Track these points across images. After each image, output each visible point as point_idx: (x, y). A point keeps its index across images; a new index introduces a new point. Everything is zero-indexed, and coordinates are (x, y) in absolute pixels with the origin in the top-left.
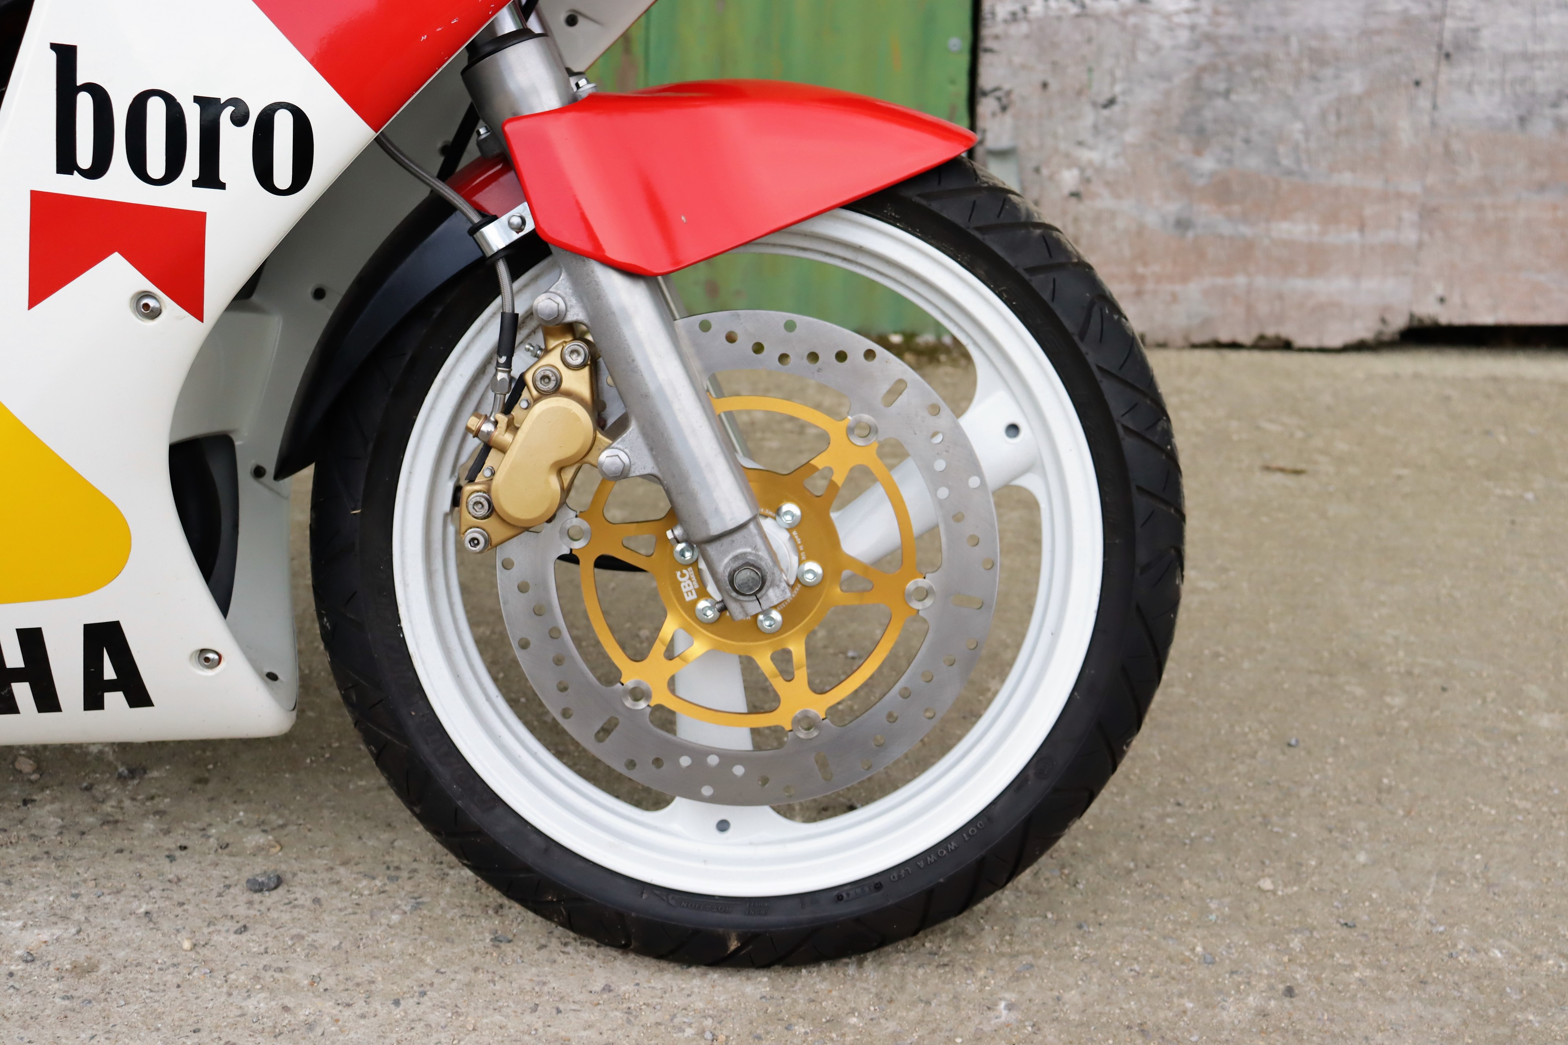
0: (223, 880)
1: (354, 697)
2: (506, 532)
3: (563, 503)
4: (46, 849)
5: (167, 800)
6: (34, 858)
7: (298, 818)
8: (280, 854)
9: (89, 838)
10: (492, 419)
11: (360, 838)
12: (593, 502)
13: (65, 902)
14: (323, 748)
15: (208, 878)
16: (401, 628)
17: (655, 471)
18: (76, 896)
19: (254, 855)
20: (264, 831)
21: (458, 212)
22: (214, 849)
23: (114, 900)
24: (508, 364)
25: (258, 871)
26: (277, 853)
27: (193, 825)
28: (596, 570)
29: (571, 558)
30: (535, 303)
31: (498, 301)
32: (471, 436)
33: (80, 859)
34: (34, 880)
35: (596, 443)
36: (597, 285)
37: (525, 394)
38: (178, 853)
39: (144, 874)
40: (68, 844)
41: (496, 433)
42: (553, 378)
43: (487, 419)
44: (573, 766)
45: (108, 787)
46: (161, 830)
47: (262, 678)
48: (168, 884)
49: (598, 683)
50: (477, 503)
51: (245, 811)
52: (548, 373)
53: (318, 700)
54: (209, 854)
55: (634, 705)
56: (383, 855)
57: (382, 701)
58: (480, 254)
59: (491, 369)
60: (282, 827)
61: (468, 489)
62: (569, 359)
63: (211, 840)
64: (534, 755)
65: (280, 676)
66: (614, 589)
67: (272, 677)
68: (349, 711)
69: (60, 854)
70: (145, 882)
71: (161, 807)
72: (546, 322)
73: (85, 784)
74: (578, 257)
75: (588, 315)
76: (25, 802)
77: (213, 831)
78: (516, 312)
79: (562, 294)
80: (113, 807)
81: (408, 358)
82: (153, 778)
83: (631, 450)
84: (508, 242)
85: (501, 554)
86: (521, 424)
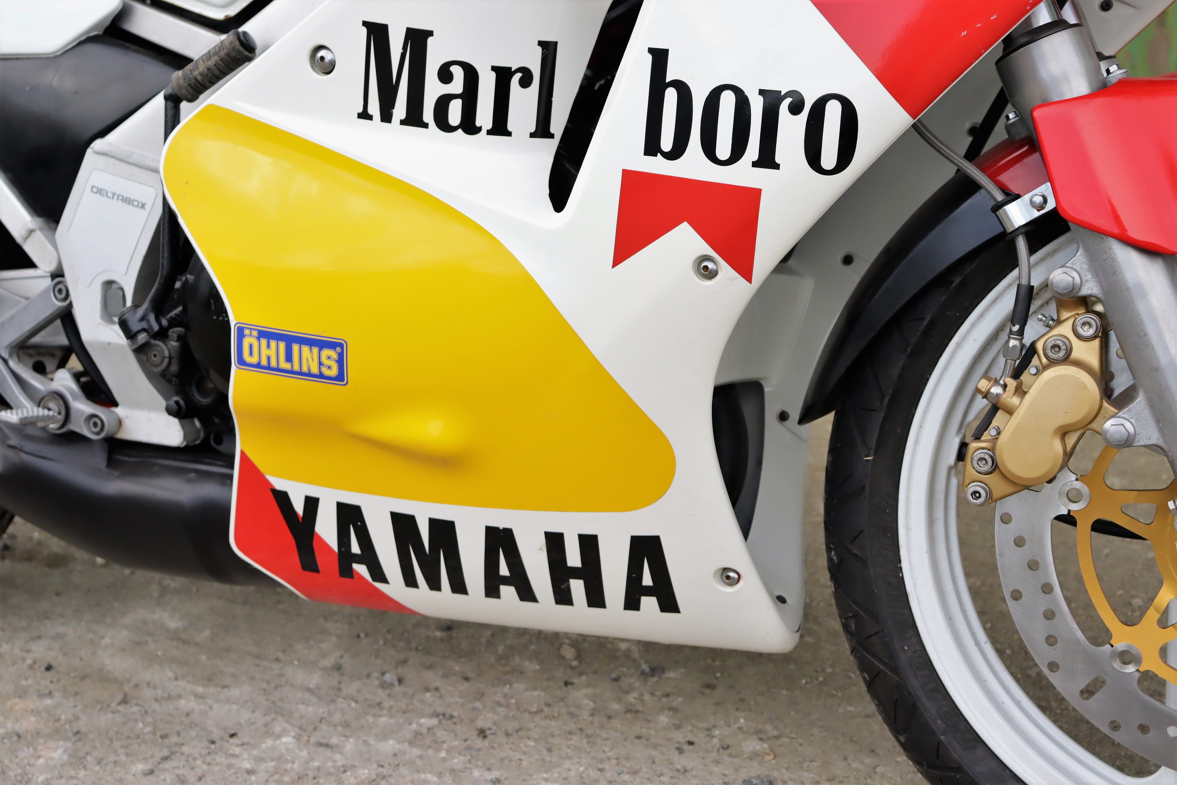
0: (723, 777)
1: (853, 627)
2: (1008, 489)
3: (1064, 465)
4: (580, 726)
5: (680, 699)
6: (570, 733)
7: (791, 732)
8: (773, 762)
9: (615, 723)
10: (1002, 382)
11: (845, 759)
12: (1094, 468)
13: (592, 773)
14: (817, 672)
15: (710, 773)
16: (901, 568)
17: (1161, 443)
18: (601, 770)
19: (751, 759)
20: (761, 739)
21: (982, 191)
22: (716, 748)
23: (631, 779)
24: (1021, 333)
25: (753, 774)
26: (770, 761)
27: (700, 725)
28: (1093, 533)
29: (1068, 519)
30: (1052, 276)
31: (1015, 273)
32: (980, 396)
33: (607, 739)
34: (569, 751)
35: (1102, 412)
36: (1114, 261)
37: (1035, 361)
38: (686, 747)
39: (657, 760)
40: (597, 724)
41: (1005, 396)
42: (1063, 348)
43: (996, 382)
44: (1056, 721)
45: (632, 680)
46: (674, 725)
47: (773, 600)
48: (676, 772)
49: (1087, 642)
50: (981, 459)
51: (745, 719)
52: (1058, 342)
53: (816, 628)
54: (712, 752)
55: (1122, 668)
56: (865, 778)
57: (878, 632)
58: (1001, 230)
59: (1004, 336)
60: (777, 737)
61: (974, 445)
62: (1080, 330)
63: (715, 740)
64: (1018, 703)
65: (788, 600)
66: (1107, 555)
67: (781, 600)
68: (847, 639)
69: (590, 732)
70: (658, 768)
71: (675, 704)
72: (1060, 294)
73: (614, 676)
74: (1097, 234)
75: (1103, 289)
76: (566, 684)
77: (717, 732)
78: (1032, 284)
79: (1078, 269)
80: (635, 698)
81: (926, 322)
82: (670, 678)
83: (1137, 420)
84: (1028, 219)
85: (1001, 508)
86: (1029, 389)
